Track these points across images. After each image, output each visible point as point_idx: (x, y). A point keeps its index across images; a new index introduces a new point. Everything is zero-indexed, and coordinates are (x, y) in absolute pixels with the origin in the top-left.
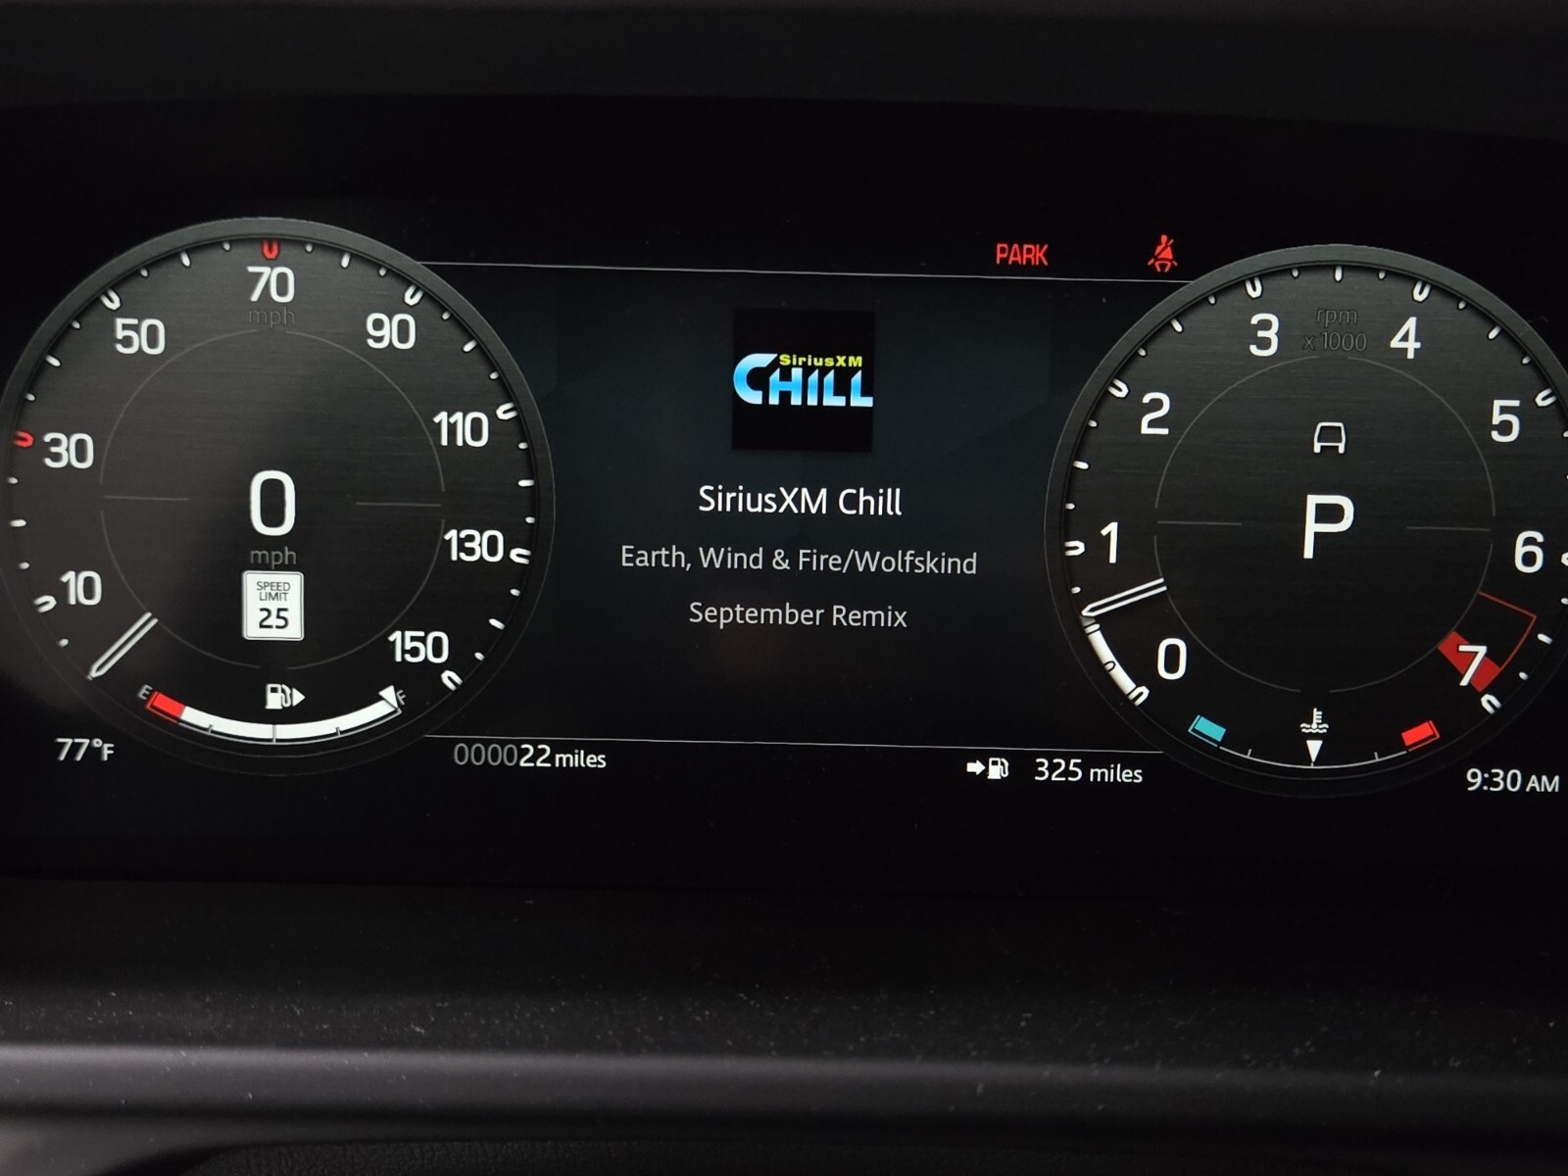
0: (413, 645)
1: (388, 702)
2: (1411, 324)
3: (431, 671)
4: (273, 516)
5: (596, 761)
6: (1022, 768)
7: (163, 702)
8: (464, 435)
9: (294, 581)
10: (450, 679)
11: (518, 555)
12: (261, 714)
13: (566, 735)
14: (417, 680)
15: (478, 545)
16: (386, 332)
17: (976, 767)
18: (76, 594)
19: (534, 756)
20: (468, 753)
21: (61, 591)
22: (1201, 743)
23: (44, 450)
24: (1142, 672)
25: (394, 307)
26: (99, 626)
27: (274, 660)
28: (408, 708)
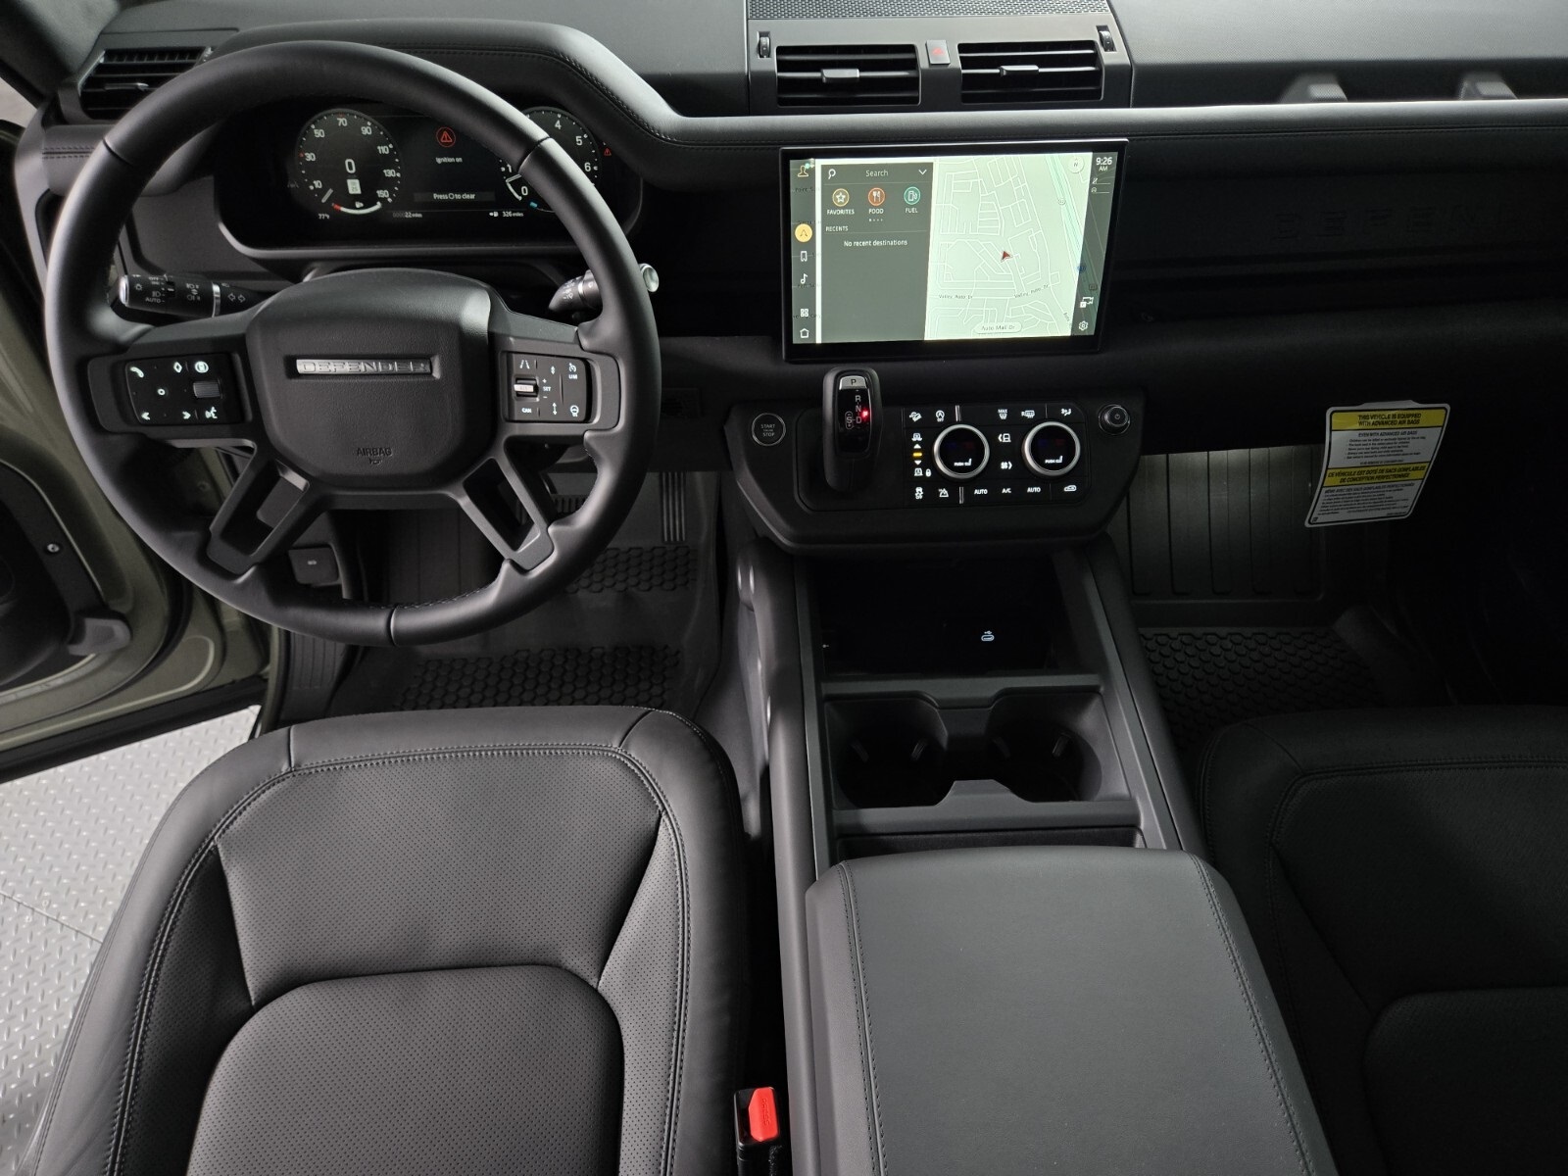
0: (382, 193)
1: (378, 206)
2: (558, 122)
3: (385, 199)
4: (351, 168)
5: (420, 215)
6: (500, 214)
7: (336, 207)
8: (384, 151)
9: (357, 181)
10: (390, 200)
11: (398, 175)
12: (356, 208)
13: (414, 210)
14: (383, 200)
15: (390, 173)
16: (366, 131)
17: (491, 214)
18: (317, 186)
19: (408, 215)
20: (396, 215)
21: (314, 185)
22: (532, 208)
23: (305, 157)
24: (520, 194)
25: (366, 125)
26: (322, 192)
27: (356, 197)
28: (383, 206)
